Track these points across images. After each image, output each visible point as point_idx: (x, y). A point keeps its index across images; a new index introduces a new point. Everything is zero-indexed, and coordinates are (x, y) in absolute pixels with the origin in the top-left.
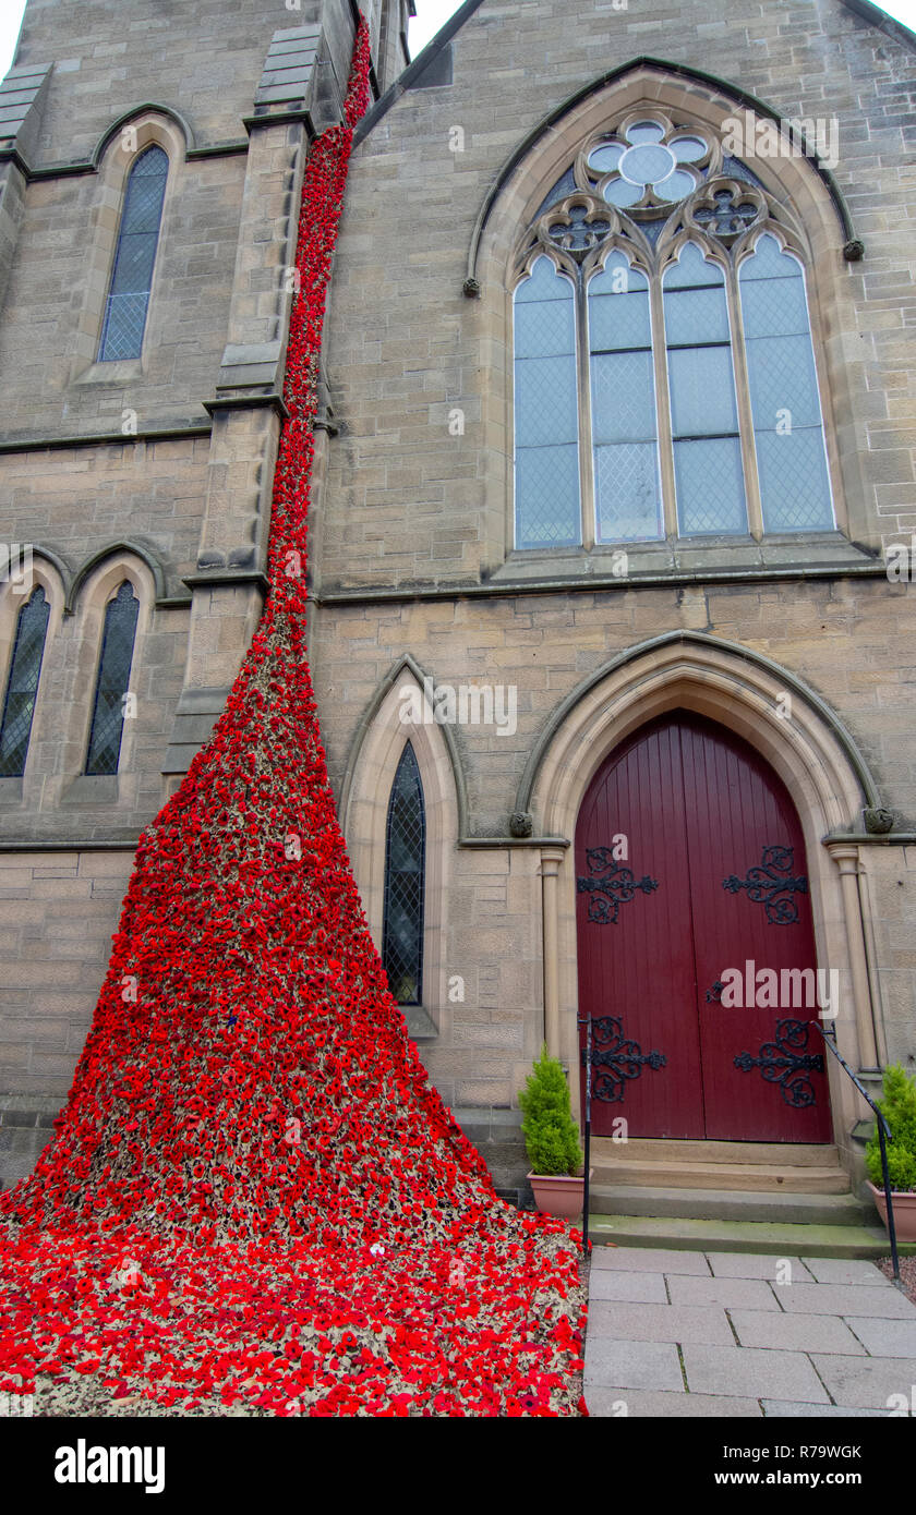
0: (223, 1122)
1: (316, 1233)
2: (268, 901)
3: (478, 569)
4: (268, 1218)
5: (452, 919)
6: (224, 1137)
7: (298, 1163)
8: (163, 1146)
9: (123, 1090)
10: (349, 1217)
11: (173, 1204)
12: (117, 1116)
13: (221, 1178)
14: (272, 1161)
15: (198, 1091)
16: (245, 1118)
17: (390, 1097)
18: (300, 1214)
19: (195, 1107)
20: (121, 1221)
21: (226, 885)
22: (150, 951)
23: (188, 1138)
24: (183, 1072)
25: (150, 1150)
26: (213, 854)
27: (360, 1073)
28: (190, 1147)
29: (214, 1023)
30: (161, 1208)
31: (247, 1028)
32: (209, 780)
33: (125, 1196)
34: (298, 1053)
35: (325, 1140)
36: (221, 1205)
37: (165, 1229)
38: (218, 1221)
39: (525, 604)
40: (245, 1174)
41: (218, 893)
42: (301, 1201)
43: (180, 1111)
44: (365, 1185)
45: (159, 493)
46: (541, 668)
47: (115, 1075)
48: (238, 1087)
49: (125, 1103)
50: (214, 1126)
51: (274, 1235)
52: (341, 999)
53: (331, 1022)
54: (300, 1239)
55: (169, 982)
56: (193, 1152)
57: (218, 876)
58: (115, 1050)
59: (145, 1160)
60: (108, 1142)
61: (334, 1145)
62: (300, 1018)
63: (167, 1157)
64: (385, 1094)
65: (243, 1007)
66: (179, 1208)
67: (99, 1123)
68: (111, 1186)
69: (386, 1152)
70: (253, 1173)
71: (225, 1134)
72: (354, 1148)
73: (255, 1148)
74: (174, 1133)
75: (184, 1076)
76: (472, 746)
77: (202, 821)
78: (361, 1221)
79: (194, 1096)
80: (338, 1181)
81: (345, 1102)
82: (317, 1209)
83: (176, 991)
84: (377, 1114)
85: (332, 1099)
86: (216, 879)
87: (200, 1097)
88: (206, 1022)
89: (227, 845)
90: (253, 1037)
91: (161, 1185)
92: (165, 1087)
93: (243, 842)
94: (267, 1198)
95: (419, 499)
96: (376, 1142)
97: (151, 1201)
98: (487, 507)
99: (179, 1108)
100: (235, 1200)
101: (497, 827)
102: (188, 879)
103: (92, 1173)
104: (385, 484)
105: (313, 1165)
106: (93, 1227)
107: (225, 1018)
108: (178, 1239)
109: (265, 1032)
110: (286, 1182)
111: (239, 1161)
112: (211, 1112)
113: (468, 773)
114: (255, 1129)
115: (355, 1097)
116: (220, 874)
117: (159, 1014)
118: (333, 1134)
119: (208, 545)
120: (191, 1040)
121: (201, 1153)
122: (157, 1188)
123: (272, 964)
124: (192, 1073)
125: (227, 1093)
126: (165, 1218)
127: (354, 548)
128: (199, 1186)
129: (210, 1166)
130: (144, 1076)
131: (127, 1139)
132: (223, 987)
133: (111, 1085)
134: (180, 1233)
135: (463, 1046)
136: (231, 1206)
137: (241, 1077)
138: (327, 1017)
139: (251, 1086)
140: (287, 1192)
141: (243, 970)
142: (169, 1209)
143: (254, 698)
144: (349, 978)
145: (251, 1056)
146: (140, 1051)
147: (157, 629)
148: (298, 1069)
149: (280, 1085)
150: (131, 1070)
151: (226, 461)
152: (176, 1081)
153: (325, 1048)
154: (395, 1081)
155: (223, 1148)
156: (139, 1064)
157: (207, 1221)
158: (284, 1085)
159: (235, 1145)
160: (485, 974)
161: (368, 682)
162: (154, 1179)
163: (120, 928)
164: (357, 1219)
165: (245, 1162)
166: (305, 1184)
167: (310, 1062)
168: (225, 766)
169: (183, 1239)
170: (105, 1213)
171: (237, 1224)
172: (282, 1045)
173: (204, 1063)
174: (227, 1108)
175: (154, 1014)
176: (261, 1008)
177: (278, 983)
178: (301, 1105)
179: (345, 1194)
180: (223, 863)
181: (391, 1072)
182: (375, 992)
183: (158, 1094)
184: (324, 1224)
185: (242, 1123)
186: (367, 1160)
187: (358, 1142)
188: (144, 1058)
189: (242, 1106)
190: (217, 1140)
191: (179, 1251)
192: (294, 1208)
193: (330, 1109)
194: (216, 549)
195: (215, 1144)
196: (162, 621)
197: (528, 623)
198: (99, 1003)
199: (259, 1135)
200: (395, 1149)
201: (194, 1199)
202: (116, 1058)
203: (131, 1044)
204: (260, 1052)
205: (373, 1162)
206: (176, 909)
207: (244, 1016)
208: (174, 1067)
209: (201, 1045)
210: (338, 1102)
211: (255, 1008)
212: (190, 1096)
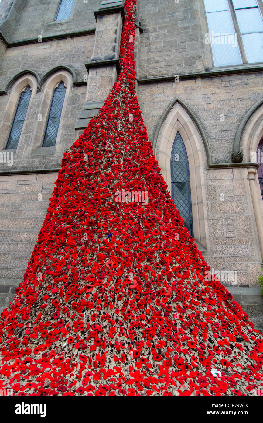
0: (107, 289)
1: (170, 360)
2: (126, 182)
3: (204, 68)
4: (137, 348)
5: (207, 198)
6: (107, 297)
7: (151, 314)
8: (72, 302)
9: (50, 271)
10: (188, 348)
11: (78, 337)
12: (47, 285)
13: (107, 321)
14: (136, 312)
15: (92, 271)
16: (119, 287)
17: (194, 278)
18: (158, 346)
19: (91, 279)
20: (46, 348)
21: (105, 173)
22: (67, 202)
23: (87, 298)
24: (84, 261)
25: (64, 304)
26: (99, 159)
27: (178, 265)
28: (88, 303)
29: (100, 237)
30: (71, 340)
31: (118, 239)
32: (97, 128)
33: (49, 331)
34: (145, 253)
35: (165, 300)
36: (108, 339)
37: (73, 355)
38: (107, 349)
39: (226, 78)
40: (120, 319)
41: (102, 176)
42: (156, 337)
43: (82, 282)
44: (192, 327)
45: (75, 52)
46: (236, 100)
47: (47, 263)
48: (114, 270)
49: (51, 278)
50: (101, 291)
51: (143, 360)
52: (163, 229)
53: (160, 239)
54: (161, 363)
55: (77, 216)
56: (89, 306)
57: (102, 169)
58: (48, 251)
59: (62, 310)
60: (41, 299)
61: (170, 303)
62: (145, 236)
63: (75, 308)
64: (192, 276)
65: (115, 229)
66: (82, 341)
67: (37, 289)
68: (41, 325)
69: (199, 308)
70: (125, 319)
71: (108, 296)
72: (181, 305)
73: (125, 304)
74: (79, 294)
75: (84, 263)
76: (209, 129)
77: (94, 145)
78: (196, 351)
79: (90, 274)
80: (176, 324)
81: (173, 280)
82: (166, 342)
83: (80, 221)
84: (189, 287)
85: (165, 277)
86: (101, 170)
87: (93, 275)
88: (96, 236)
89: (106, 156)
90: (121, 244)
91: (71, 325)
92: (74, 269)
93: (113, 156)
94: (135, 335)
95: (176, 48)
96: (192, 301)
97: (64, 335)
98: (205, 49)
99: (81, 281)
100: (116, 336)
101: (225, 159)
102: (87, 170)
103: (31, 317)
104: (163, 45)
105: (160, 315)
106: (28, 352)
107: (106, 234)
108: (82, 362)
109: (127, 242)
110: (146, 325)
111: (117, 312)
112: (100, 282)
113: (209, 139)
114: (125, 293)
115: (176, 277)
116: (102, 168)
117: (71, 232)
118: (169, 297)
119: (95, 55)
120: (88, 245)
121: (95, 307)
122: (68, 327)
123: (129, 210)
124: (89, 262)
125: (108, 273)
126: (73, 347)
127: (152, 65)
128: (94, 326)
129: (100, 314)
130: (62, 263)
131: (52, 297)
132: (104, 219)
133: (45, 268)
134: (83, 358)
135: (220, 256)
136: (114, 340)
137: (115, 264)
138: (158, 236)
139: (121, 269)
140: (147, 331)
141: (114, 212)
142: (76, 341)
143: (116, 103)
144: (166, 219)
145: (121, 254)
146: (61, 251)
147: (73, 93)
148: (145, 261)
149: (137, 269)
150: (56, 260)
151: (103, 29)
152: (80, 266)
153: (159, 251)
154: (195, 270)
155: (107, 304)
156: (60, 257)
157: (100, 350)
158: (139, 269)
159: (114, 302)
160: (227, 222)
161: (161, 108)
162: (66, 322)
163: (53, 194)
164: (193, 349)
165: (120, 312)
166: (157, 326)
167: (152, 258)
168: (105, 124)
169: (85, 363)
170: (36, 342)
171: (119, 352)
172: (136, 249)
173: (95, 256)
174: (109, 281)
175: (69, 232)
176: (124, 230)
177: (133, 219)
178: (149, 280)
179: (181, 332)
180: (104, 163)
181: (192, 266)
182: (179, 227)
183: (70, 273)
184: (173, 352)
185: (117, 289)
186: (189, 312)
187: (183, 301)
188: (63, 254)
189: (117, 280)
190: (104, 299)
191: (83, 374)
192: (153, 342)
193: (166, 283)
194: (99, 56)
195: (103, 301)
196: (75, 90)
197: (228, 85)
198: (41, 230)
199: (128, 296)
200: (203, 306)
201: (91, 335)
202: (48, 254)
203: (56, 247)
204: (125, 252)
205: (193, 313)
206: (81, 183)
207: (116, 233)
208: (78, 259)
209: (93, 247)
210: (169, 279)
211: (121, 230)
212: (87, 274)
